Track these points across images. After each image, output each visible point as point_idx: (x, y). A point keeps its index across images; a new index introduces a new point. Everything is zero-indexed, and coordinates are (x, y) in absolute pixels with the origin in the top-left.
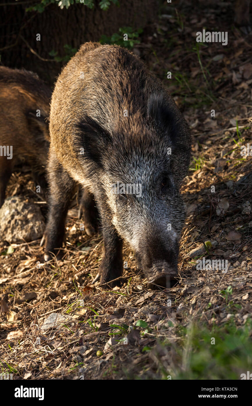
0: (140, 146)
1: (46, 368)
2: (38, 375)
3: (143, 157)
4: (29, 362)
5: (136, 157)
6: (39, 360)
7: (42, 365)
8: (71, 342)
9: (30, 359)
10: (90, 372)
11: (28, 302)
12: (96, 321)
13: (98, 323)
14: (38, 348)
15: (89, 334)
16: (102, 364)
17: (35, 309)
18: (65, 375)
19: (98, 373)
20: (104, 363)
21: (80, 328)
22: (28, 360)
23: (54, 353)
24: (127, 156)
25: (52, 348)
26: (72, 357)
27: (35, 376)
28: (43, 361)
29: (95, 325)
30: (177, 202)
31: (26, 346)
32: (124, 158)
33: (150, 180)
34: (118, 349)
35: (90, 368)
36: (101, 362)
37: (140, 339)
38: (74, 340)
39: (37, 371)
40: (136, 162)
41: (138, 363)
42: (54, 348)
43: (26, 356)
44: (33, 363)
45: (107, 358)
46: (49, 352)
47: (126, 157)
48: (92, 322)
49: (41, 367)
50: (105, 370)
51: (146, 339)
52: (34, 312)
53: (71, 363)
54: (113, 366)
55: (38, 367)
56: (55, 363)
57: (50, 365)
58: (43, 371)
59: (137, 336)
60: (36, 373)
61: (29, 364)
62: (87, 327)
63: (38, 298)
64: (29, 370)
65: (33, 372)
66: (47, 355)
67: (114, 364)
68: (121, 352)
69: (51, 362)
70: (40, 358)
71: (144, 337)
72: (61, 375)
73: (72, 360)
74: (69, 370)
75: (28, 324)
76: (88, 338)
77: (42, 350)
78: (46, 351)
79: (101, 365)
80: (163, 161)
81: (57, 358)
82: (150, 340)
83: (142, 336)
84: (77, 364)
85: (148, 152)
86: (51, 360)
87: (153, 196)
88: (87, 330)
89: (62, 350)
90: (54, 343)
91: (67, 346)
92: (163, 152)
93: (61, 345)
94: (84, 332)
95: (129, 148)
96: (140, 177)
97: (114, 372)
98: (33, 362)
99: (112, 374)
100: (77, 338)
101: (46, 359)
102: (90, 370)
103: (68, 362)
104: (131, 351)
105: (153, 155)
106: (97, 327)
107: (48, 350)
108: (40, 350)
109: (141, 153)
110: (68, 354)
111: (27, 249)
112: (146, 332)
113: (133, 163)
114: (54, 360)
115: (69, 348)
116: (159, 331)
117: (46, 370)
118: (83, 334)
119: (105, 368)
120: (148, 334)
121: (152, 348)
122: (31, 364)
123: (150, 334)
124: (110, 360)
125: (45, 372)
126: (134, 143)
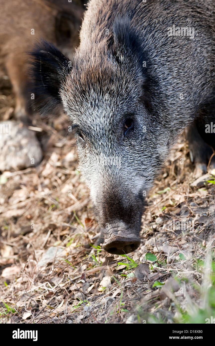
0: (98, 83)
1: (46, 306)
2: (38, 315)
3: (103, 95)
4: (28, 301)
5: (94, 95)
6: (39, 299)
7: (42, 303)
8: (73, 278)
9: (29, 297)
10: (95, 310)
11: (24, 235)
12: (100, 255)
13: (103, 257)
14: (37, 286)
15: (93, 269)
16: (109, 302)
17: (32, 242)
18: (68, 315)
19: (104, 312)
20: (111, 300)
21: (83, 263)
22: (26, 298)
23: (55, 290)
24: (84, 94)
25: (53, 285)
26: (74, 295)
27: (35, 315)
28: (43, 299)
29: (99, 259)
30: (145, 146)
31: (24, 283)
32: (81, 96)
33: (110, 124)
34: (125, 285)
35: (96, 306)
36: (108, 299)
37: (150, 273)
38: (76, 275)
39: (37, 310)
40: (95, 101)
41: (149, 300)
42: (54, 285)
43: (24, 294)
44: (32, 302)
45: (114, 295)
46: (49, 289)
47: (82, 95)
48: (96, 256)
49: (41, 306)
50: (112, 308)
51: (156, 274)
52: (31, 246)
53: (74, 301)
54: (121, 303)
55: (38, 306)
56: (56, 301)
57: (50, 303)
58: (43, 310)
59: (146, 271)
60: (36, 313)
61: (28, 303)
62: (90, 261)
63: (35, 231)
64: (28, 309)
65: (32, 311)
66: (48, 293)
67: (123, 302)
68: (129, 288)
69: (52, 300)
70: (40, 297)
71: (153, 272)
72: (63, 314)
73: (75, 298)
74: (73, 309)
75: (25, 260)
76: (92, 274)
77: (41, 288)
78: (46, 289)
79: (107, 303)
80: (126, 99)
81: (58, 296)
82: (161, 275)
83: (151, 271)
84: (81, 302)
85: (108, 89)
86: (52, 298)
87: (112, 142)
88: (90, 265)
89: (63, 287)
90: (55, 280)
91: (68, 283)
92: (127, 88)
93: (63, 281)
94: (87, 267)
95: (86, 85)
96: (98, 119)
97: (122, 310)
98: (32, 300)
99: (120, 312)
100: (80, 274)
101: (47, 298)
102: (95, 308)
103: (71, 300)
104: (140, 287)
105: (113, 93)
106: (101, 261)
107: (48, 288)
108: (39, 288)
109: (99, 90)
110: (70, 292)
111: (21, 178)
112: (155, 266)
113: (91, 102)
114: (54, 298)
115: (71, 284)
116: (169, 265)
117: (47, 309)
118: (86, 270)
119: (113, 306)
120: (158, 268)
121: (163, 283)
122: (30, 303)
123: (159, 268)
124: (117, 297)
125: (46, 311)
126: (92, 79)
